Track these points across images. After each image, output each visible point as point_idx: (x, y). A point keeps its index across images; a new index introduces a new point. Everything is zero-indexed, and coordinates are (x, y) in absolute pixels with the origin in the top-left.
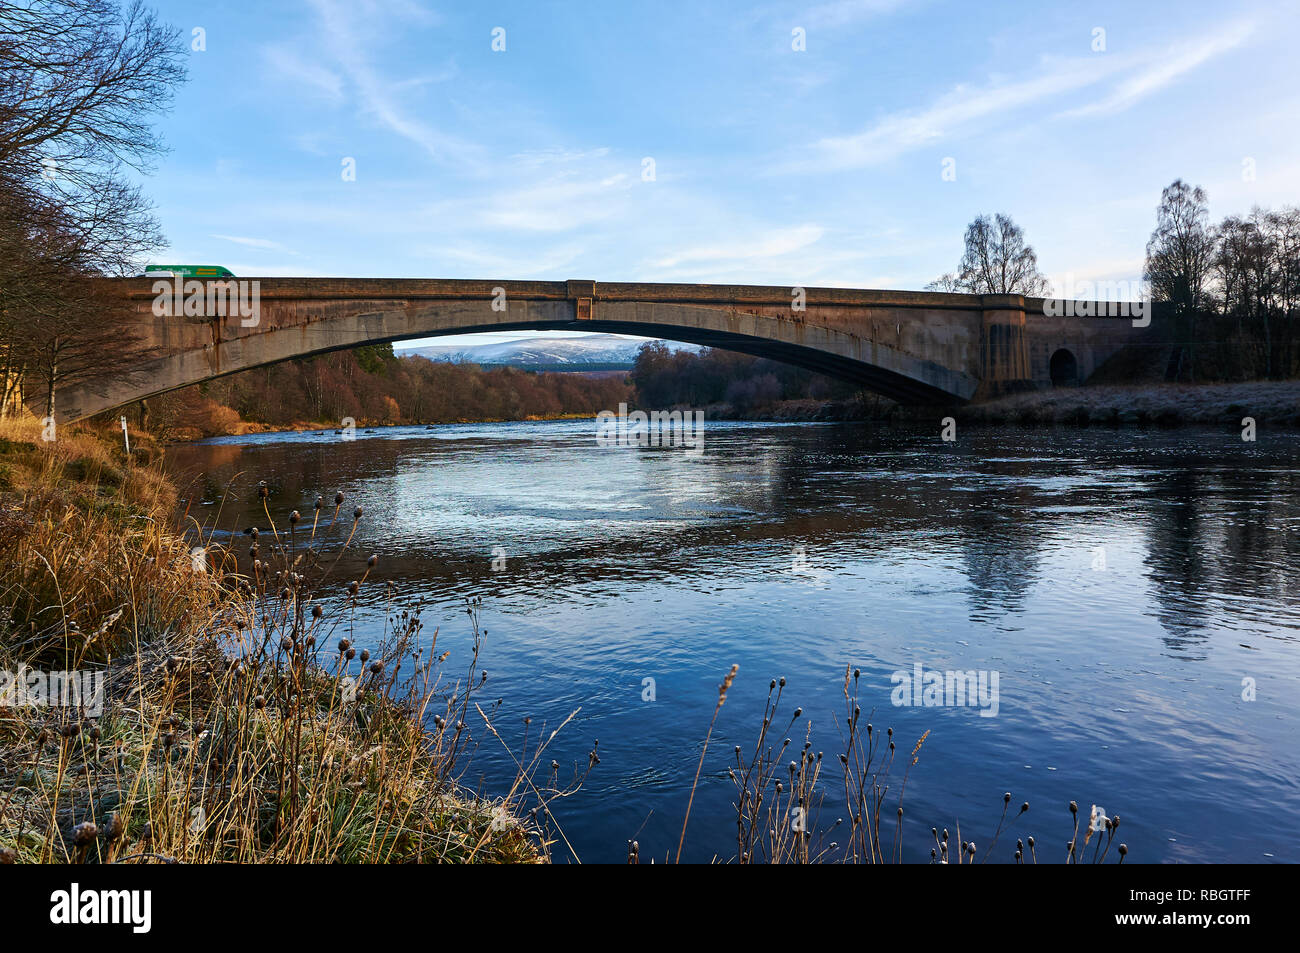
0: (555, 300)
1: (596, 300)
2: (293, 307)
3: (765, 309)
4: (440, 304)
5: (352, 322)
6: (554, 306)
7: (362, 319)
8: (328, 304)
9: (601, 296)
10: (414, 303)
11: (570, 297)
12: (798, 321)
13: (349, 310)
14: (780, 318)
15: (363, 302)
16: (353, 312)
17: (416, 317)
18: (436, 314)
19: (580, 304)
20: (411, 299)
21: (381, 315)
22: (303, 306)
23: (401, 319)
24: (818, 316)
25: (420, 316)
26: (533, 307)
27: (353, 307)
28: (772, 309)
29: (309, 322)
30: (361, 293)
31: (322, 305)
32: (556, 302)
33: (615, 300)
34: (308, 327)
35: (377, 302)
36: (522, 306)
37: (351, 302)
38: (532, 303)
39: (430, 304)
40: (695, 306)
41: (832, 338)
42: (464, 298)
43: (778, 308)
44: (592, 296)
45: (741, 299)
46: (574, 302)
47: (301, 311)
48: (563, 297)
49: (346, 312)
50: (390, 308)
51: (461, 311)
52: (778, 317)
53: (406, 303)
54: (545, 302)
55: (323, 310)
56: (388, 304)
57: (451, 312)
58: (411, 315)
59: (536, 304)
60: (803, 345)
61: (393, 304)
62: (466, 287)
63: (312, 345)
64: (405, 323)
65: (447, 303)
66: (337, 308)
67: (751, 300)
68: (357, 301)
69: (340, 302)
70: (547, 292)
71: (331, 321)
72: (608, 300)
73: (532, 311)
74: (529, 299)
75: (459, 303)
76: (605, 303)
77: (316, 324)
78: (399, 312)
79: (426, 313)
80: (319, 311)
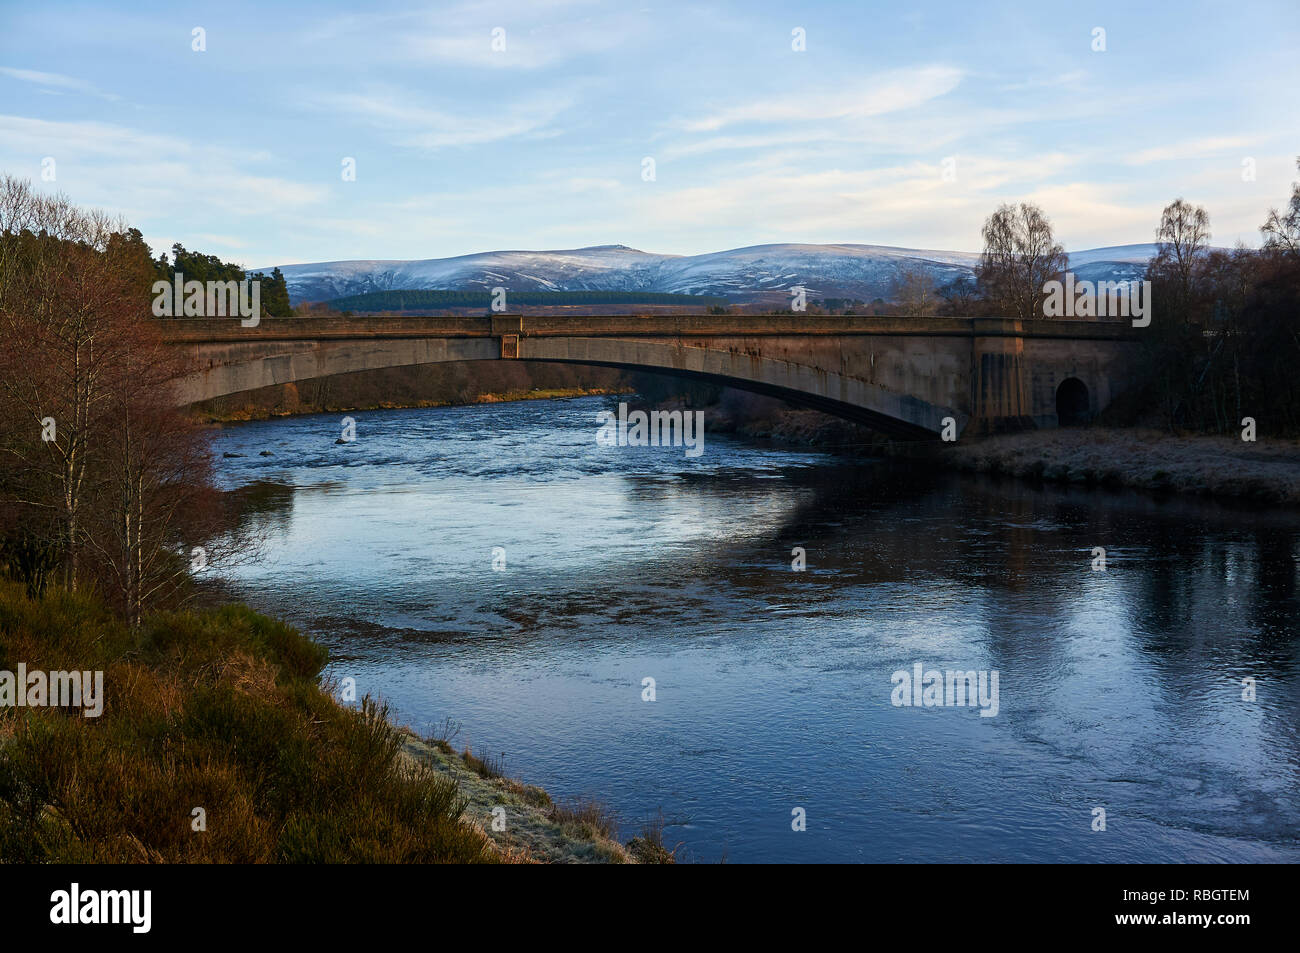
0: (476, 337)
1: (522, 337)
2: (196, 351)
3: (716, 341)
4: (352, 344)
5: (258, 365)
6: (477, 343)
7: (269, 363)
8: (232, 346)
9: (529, 332)
10: (325, 344)
11: (494, 334)
12: (754, 353)
13: (254, 353)
14: (733, 351)
15: (269, 344)
16: (259, 355)
17: (326, 359)
18: (348, 356)
19: (505, 341)
20: (321, 339)
21: (290, 357)
22: (207, 349)
23: (310, 361)
24: (778, 348)
25: (330, 358)
26: (453, 345)
27: (260, 350)
28: (724, 341)
29: (212, 367)
31: (226, 348)
32: (479, 340)
33: (544, 336)
34: (211, 372)
35: (284, 344)
36: (442, 345)
37: (256, 344)
38: (452, 341)
39: (341, 345)
40: (635, 340)
41: (794, 372)
42: (378, 338)
43: (731, 340)
44: (518, 332)
45: (687, 330)
46: (499, 339)
47: (205, 355)
48: (486, 333)
49: (252, 355)
50: (298, 350)
51: (375, 352)
52: (731, 349)
53: (315, 344)
54: (466, 340)
55: (227, 353)
56: (296, 346)
57: (365, 354)
58: (320, 357)
59: (457, 342)
60: (761, 381)
61: (302, 346)
62: (380, 325)
63: (215, 391)
64: (314, 365)
65: (361, 344)
66: (242, 351)
67: (699, 332)
68: (263, 344)
69: (246, 345)
70: (470, 328)
71: (236, 365)
72: (536, 337)
73: (452, 350)
74: (449, 338)
75: (373, 343)
76: (533, 339)
77: (219, 369)
78: (308, 354)
79: (336, 355)
80: (223, 354)
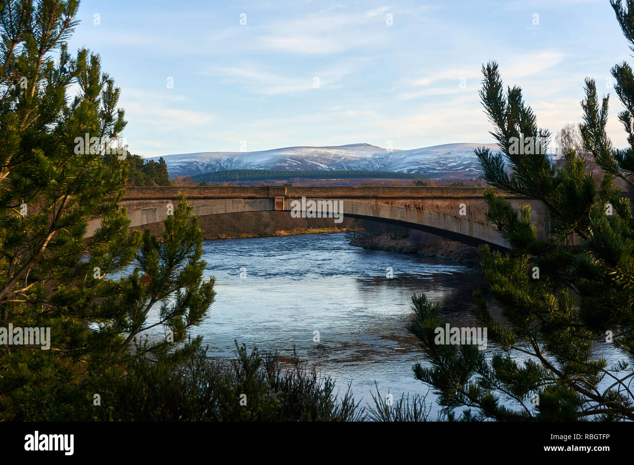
0: (261, 198)
1: (287, 198)
3: (397, 201)
5: (139, 213)
6: (261, 202)
7: (144, 212)
9: (290, 195)
10: (175, 201)
11: (271, 196)
12: (419, 208)
13: (137, 206)
15: (145, 201)
16: (139, 207)
19: (276, 200)
20: (173, 199)
21: (156, 209)
24: (433, 205)
26: (247, 203)
27: (140, 204)
28: (402, 201)
30: (144, 196)
32: (262, 200)
33: (299, 197)
35: (153, 201)
36: (240, 202)
37: (139, 201)
38: (247, 200)
40: (351, 200)
41: (442, 219)
42: (205, 198)
43: (406, 201)
44: (284, 195)
45: (381, 195)
46: (273, 199)
48: (266, 196)
49: (135, 208)
50: (160, 204)
51: (203, 206)
52: (406, 206)
53: (170, 201)
54: (255, 200)
56: (160, 202)
57: (198, 207)
59: (249, 201)
60: (423, 224)
61: (162, 203)
62: (207, 191)
65: (195, 201)
66: (130, 206)
67: (388, 196)
68: (141, 201)
69: (132, 202)
70: (257, 193)
72: (295, 198)
73: (247, 205)
74: (245, 198)
75: (202, 201)
76: (293, 199)
